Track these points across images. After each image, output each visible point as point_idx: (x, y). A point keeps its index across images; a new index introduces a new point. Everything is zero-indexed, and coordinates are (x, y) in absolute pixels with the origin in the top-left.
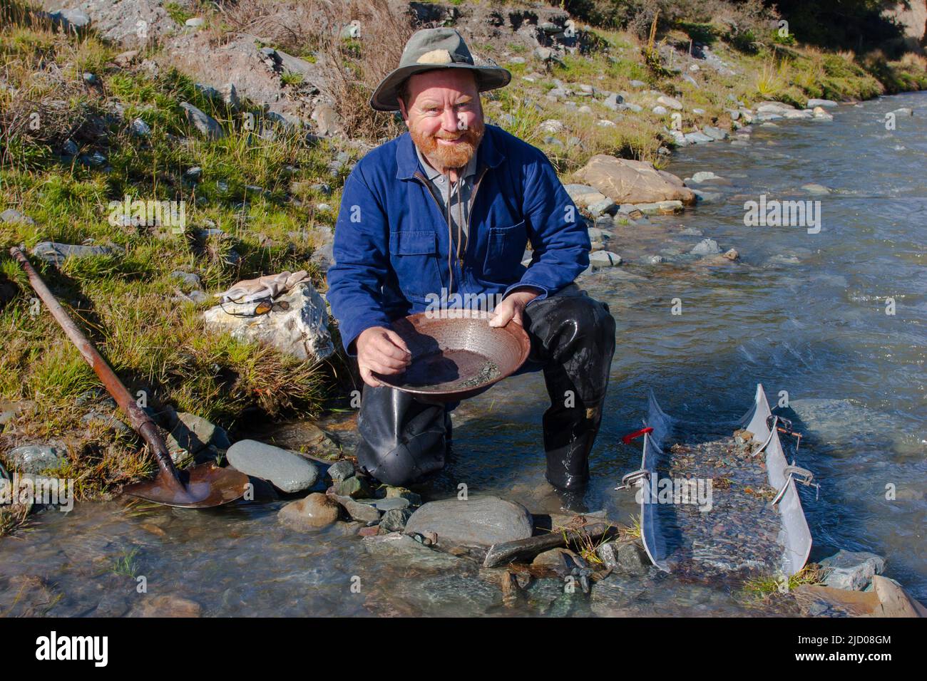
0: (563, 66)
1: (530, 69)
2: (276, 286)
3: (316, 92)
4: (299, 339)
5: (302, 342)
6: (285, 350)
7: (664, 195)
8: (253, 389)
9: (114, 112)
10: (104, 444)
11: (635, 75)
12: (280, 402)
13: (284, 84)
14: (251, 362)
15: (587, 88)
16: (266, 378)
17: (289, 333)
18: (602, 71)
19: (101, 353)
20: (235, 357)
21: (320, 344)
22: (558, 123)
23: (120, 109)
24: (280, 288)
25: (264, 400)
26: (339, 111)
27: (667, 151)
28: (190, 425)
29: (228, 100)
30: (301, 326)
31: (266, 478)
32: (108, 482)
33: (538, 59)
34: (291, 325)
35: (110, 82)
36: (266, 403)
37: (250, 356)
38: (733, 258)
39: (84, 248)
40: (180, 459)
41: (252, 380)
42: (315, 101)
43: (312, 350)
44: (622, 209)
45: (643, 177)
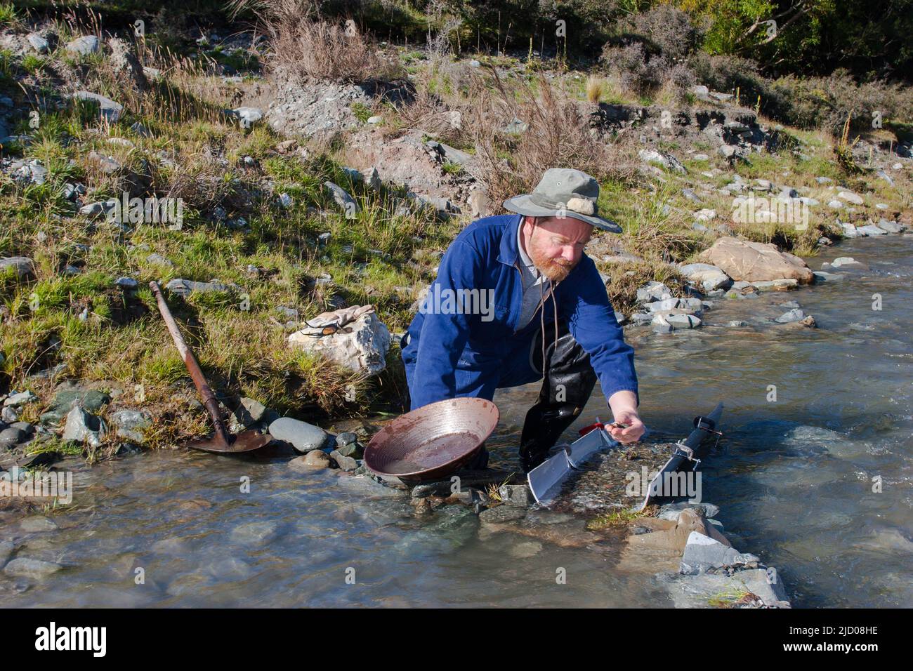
0: (746, 163)
1: (713, 165)
2: (346, 315)
3: (473, 180)
4: (355, 355)
5: (357, 357)
6: (342, 363)
7: (783, 274)
8: (314, 391)
9: (266, 187)
10: (180, 413)
11: (824, 172)
12: (334, 402)
13: (444, 173)
14: (314, 370)
15: (764, 183)
16: (324, 383)
17: (346, 350)
18: (788, 168)
19: (193, 354)
20: (303, 365)
21: (372, 360)
22: (712, 214)
23: (270, 187)
24: (349, 317)
25: (322, 400)
26: (491, 197)
27: (829, 242)
28: (247, 406)
29: (368, 181)
30: (356, 345)
31: (289, 442)
32: (177, 438)
33: (722, 156)
34: (348, 344)
35: (265, 165)
36: (323, 402)
37: (314, 366)
38: (809, 324)
39: (207, 285)
40: (237, 430)
41: (314, 384)
42: (471, 188)
43: (365, 364)
44: (736, 285)
45: (764, 258)
